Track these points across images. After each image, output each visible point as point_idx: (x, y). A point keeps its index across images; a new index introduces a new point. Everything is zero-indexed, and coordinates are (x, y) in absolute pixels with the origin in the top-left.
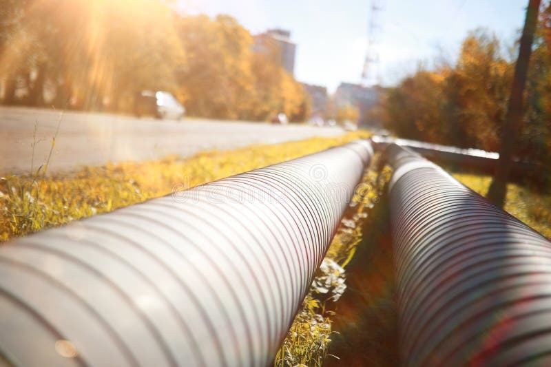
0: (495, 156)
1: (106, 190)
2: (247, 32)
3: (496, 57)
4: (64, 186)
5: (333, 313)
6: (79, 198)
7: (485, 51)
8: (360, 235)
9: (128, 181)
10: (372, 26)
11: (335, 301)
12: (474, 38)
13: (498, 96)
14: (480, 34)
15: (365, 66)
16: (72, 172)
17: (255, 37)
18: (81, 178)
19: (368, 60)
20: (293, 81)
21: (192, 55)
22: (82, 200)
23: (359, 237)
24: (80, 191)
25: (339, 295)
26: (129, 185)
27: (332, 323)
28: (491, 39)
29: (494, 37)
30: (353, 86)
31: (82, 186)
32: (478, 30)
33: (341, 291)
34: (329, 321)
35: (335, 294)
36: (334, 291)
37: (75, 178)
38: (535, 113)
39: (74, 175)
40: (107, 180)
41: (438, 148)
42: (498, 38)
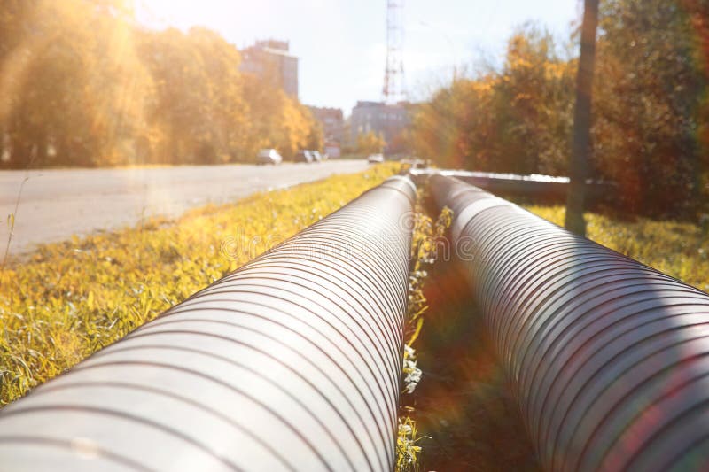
0: (564, 180)
1: (77, 275)
2: (233, 47)
3: (550, 56)
4: (17, 276)
5: (411, 409)
6: (41, 290)
7: (537, 50)
8: (424, 300)
9: (104, 259)
10: (391, 27)
11: (410, 392)
12: (521, 34)
13: (558, 104)
14: (529, 29)
15: (387, 78)
16: (25, 255)
17: (243, 53)
18: (39, 262)
19: (388, 72)
20: (297, 104)
21: (162, 82)
22: (47, 293)
23: (424, 304)
24: (41, 280)
25: (414, 384)
26: (107, 264)
27: (413, 423)
28: (543, 35)
29: (547, 32)
30: (372, 105)
31: (43, 273)
32: (526, 24)
33: (417, 379)
34: (410, 421)
35: (409, 383)
36: (407, 380)
37: (30, 262)
38: (605, 121)
39: (27, 259)
40: (75, 261)
41: (491, 176)
42: (550, 33)
